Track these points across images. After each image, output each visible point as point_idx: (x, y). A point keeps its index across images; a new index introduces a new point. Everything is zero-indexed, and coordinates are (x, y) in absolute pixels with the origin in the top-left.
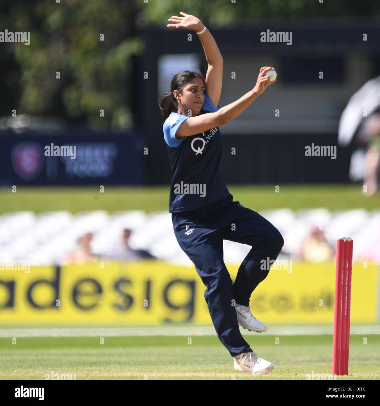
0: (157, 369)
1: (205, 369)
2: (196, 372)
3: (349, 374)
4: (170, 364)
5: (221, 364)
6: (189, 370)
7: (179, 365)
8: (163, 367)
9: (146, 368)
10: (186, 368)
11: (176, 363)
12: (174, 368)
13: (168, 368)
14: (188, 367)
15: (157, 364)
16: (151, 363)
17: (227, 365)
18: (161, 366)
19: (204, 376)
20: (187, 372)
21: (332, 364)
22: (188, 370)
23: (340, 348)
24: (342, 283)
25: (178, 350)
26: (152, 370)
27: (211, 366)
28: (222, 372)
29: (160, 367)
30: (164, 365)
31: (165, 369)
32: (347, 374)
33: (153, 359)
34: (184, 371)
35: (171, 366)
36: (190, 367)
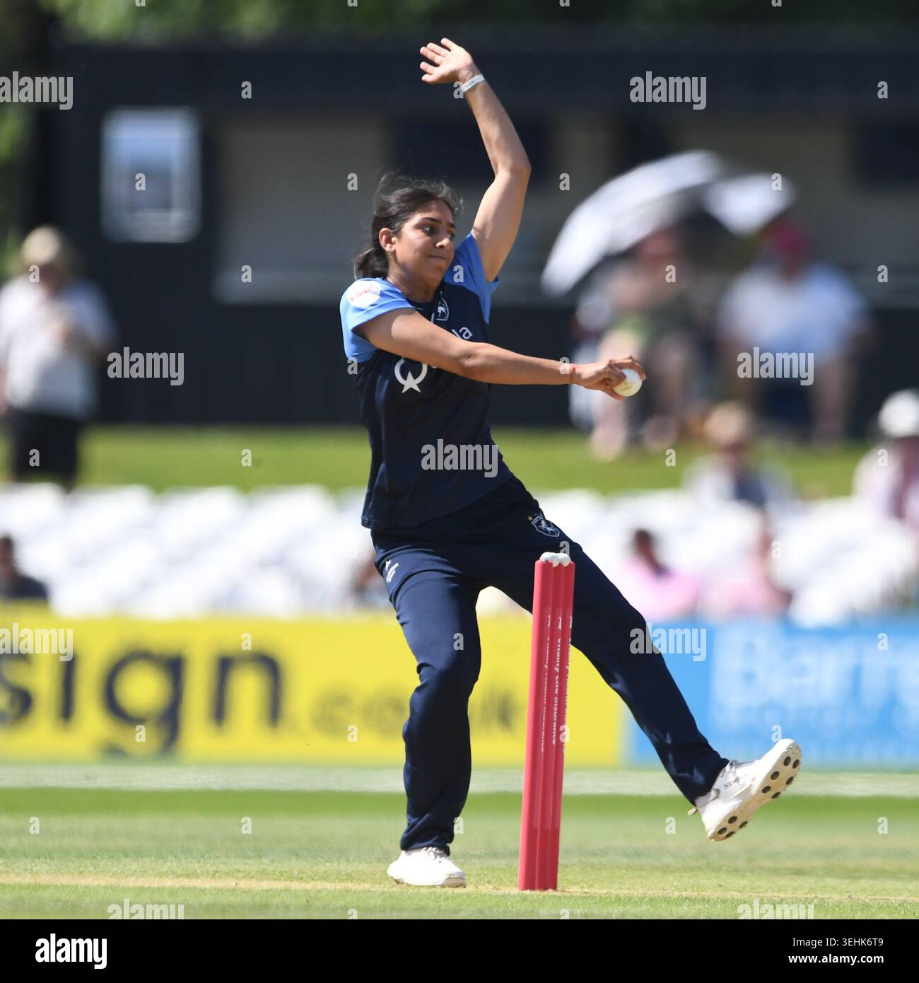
0: (95, 868)
1: (212, 869)
2: (188, 876)
3: (559, 888)
4: (126, 856)
5: (249, 858)
6: (172, 872)
7: (146, 860)
8: (110, 863)
9: (67, 866)
10: (166, 868)
11: (139, 854)
12: (134, 866)
13: (122, 866)
14: (168, 864)
15: (93, 854)
16: (80, 854)
17: (265, 860)
18: (105, 861)
19: (208, 886)
20: (168, 876)
21: (518, 864)
22: (170, 872)
23: (538, 824)
24: (546, 667)
25: (145, 823)
26: (82, 869)
27: (224, 863)
28: (252, 877)
29: (102, 863)
30: (111, 857)
31: (115, 869)
32: (555, 888)
33: (83, 843)
34: (162, 875)
35: (128, 860)
36: (175, 865)
